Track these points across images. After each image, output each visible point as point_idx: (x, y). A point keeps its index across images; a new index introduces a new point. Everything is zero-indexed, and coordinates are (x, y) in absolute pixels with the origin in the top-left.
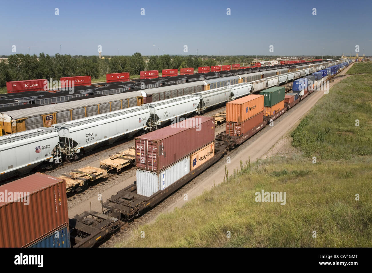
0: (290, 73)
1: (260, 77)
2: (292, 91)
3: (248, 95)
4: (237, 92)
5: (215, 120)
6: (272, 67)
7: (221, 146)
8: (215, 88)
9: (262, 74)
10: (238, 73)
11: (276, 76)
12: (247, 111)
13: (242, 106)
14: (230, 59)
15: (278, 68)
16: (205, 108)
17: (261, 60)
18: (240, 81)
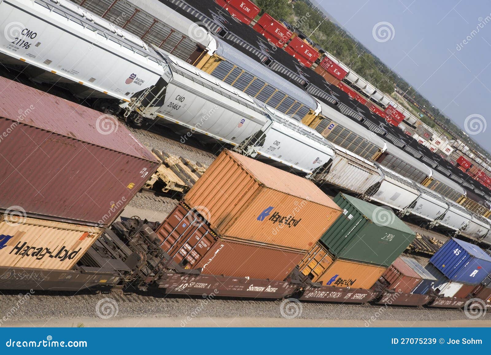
0: (460, 209)
1: (373, 152)
2: (425, 261)
3: (302, 174)
4: (277, 143)
5: (156, 172)
6: (427, 152)
7: (114, 258)
8: (228, 82)
9: (383, 150)
10: (322, 94)
11: (419, 185)
12: (262, 217)
13: (260, 191)
14: (333, 38)
15: (440, 168)
16: (157, 114)
17: (410, 109)
18: (309, 118)
